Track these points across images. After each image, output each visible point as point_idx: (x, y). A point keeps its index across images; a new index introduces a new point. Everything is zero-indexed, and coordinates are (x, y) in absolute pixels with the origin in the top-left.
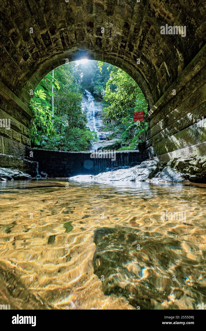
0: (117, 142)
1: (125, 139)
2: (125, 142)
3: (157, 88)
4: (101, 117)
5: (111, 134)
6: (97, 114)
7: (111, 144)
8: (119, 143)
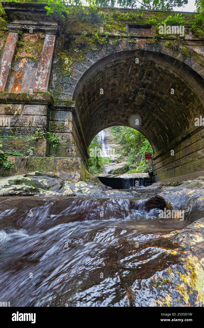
0: (126, 165)
1: (131, 161)
2: (132, 164)
3: (158, 144)
4: (110, 141)
5: (119, 157)
6: (106, 139)
7: (121, 167)
8: (128, 166)
